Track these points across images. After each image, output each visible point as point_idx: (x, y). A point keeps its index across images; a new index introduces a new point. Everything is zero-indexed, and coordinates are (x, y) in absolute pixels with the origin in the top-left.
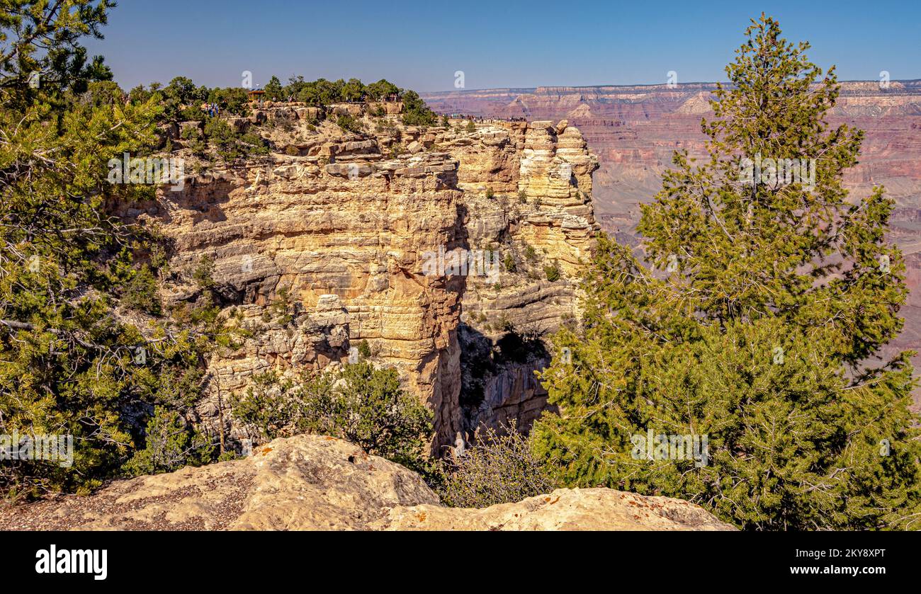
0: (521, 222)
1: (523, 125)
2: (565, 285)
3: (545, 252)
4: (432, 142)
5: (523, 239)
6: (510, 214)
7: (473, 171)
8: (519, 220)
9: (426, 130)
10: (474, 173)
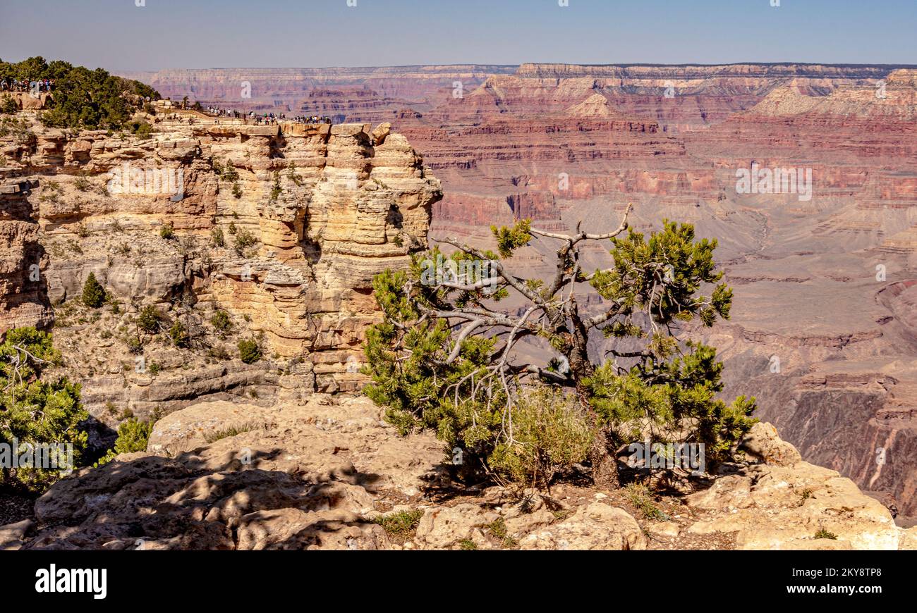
0: (213, 273)
1: (324, 128)
2: (268, 368)
3: (248, 319)
4: (87, 152)
5: (213, 300)
6: (195, 262)
7: (144, 196)
8: (210, 270)
9: (77, 135)
10: (147, 200)
